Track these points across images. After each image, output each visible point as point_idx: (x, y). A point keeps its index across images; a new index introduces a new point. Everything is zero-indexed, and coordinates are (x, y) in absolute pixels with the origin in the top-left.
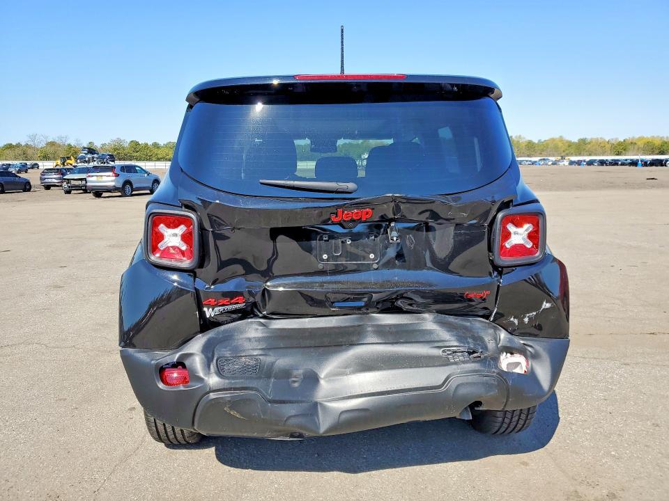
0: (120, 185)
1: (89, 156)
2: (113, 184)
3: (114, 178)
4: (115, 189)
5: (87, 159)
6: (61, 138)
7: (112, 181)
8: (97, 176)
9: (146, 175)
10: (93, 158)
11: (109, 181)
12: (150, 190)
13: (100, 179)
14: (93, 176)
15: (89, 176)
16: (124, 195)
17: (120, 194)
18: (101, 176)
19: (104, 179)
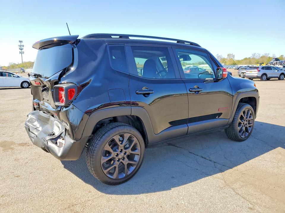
0: (260, 76)
1: (275, 62)
2: (257, 75)
3: (257, 72)
4: (258, 77)
5: (273, 63)
6: (266, 54)
7: (256, 74)
8: (250, 71)
9: (276, 71)
10: (277, 63)
11: (255, 74)
12: (278, 78)
13: (251, 72)
14: (248, 71)
15: (247, 71)
16: (262, 80)
17: (260, 79)
18: (252, 71)
19: (253, 72)
